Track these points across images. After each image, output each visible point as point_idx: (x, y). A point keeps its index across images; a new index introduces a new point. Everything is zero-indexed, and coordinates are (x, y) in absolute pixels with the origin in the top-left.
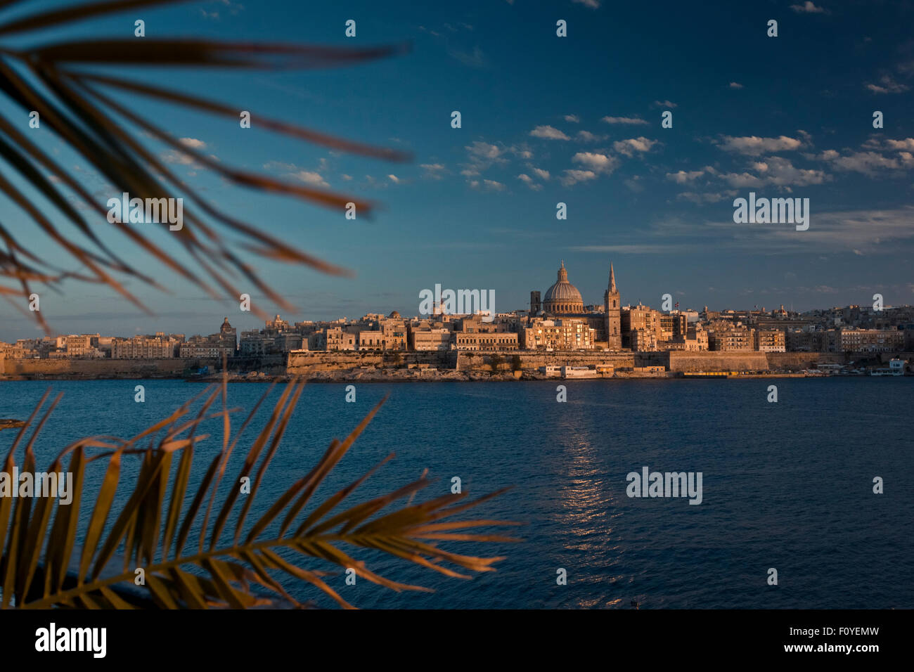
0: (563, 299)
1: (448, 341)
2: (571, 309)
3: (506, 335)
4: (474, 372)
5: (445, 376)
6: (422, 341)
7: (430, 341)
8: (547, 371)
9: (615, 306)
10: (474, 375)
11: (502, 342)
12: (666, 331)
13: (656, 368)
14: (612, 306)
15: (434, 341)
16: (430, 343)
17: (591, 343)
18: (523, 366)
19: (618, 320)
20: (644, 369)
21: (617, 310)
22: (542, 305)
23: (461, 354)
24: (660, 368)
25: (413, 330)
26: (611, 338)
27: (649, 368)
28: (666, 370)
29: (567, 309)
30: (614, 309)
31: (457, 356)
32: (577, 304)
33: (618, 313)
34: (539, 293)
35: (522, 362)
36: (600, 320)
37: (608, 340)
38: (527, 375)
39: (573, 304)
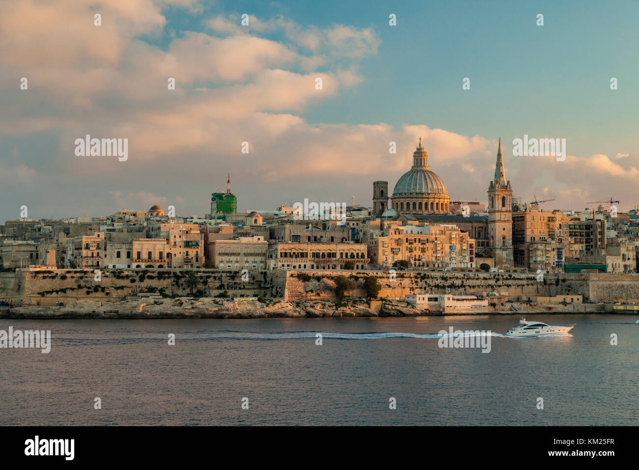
0: (422, 194)
1: (264, 254)
2: (432, 208)
3: (350, 247)
4: (311, 303)
5: (271, 309)
6: (226, 254)
7: (239, 254)
8: (418, 302)
9: (504, 205)
10: (312, 307)
11: (344, 256)
12: (576, 242)
13: (568, 298)
14: (501, 205)
15: (245, 255)
16: (238, 258)
17: (471, 260)
18: (382, 294)
19: (509, 226)
20: (553, 299)
21: (507, 211)
22: (390, 201)
23: (292, 276)
24: (575, 297)
25: (212, 237)
26: (498, 252)
27: (560, 298)
28: (584, 302)
29: (426, 208)
30: (504, 209)
31: (285, 277)
32: (442, 200)
33: (509, 216)
34: (386, 183)
35: (380, 287)
36: (481, 225)
37: (495, 256)
38: (390, 307)
39: (437, 201)
